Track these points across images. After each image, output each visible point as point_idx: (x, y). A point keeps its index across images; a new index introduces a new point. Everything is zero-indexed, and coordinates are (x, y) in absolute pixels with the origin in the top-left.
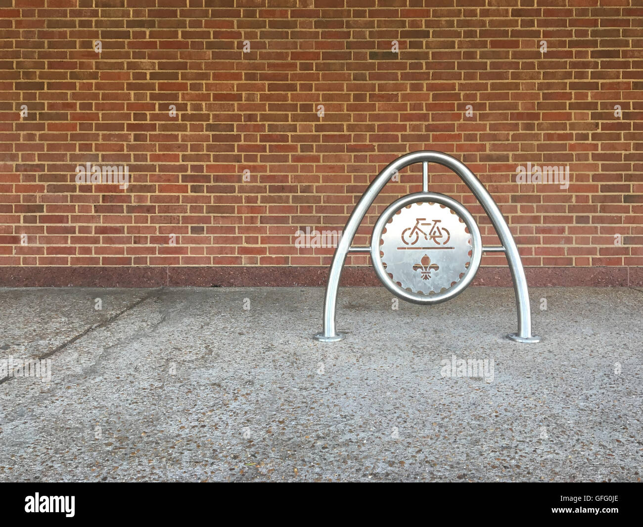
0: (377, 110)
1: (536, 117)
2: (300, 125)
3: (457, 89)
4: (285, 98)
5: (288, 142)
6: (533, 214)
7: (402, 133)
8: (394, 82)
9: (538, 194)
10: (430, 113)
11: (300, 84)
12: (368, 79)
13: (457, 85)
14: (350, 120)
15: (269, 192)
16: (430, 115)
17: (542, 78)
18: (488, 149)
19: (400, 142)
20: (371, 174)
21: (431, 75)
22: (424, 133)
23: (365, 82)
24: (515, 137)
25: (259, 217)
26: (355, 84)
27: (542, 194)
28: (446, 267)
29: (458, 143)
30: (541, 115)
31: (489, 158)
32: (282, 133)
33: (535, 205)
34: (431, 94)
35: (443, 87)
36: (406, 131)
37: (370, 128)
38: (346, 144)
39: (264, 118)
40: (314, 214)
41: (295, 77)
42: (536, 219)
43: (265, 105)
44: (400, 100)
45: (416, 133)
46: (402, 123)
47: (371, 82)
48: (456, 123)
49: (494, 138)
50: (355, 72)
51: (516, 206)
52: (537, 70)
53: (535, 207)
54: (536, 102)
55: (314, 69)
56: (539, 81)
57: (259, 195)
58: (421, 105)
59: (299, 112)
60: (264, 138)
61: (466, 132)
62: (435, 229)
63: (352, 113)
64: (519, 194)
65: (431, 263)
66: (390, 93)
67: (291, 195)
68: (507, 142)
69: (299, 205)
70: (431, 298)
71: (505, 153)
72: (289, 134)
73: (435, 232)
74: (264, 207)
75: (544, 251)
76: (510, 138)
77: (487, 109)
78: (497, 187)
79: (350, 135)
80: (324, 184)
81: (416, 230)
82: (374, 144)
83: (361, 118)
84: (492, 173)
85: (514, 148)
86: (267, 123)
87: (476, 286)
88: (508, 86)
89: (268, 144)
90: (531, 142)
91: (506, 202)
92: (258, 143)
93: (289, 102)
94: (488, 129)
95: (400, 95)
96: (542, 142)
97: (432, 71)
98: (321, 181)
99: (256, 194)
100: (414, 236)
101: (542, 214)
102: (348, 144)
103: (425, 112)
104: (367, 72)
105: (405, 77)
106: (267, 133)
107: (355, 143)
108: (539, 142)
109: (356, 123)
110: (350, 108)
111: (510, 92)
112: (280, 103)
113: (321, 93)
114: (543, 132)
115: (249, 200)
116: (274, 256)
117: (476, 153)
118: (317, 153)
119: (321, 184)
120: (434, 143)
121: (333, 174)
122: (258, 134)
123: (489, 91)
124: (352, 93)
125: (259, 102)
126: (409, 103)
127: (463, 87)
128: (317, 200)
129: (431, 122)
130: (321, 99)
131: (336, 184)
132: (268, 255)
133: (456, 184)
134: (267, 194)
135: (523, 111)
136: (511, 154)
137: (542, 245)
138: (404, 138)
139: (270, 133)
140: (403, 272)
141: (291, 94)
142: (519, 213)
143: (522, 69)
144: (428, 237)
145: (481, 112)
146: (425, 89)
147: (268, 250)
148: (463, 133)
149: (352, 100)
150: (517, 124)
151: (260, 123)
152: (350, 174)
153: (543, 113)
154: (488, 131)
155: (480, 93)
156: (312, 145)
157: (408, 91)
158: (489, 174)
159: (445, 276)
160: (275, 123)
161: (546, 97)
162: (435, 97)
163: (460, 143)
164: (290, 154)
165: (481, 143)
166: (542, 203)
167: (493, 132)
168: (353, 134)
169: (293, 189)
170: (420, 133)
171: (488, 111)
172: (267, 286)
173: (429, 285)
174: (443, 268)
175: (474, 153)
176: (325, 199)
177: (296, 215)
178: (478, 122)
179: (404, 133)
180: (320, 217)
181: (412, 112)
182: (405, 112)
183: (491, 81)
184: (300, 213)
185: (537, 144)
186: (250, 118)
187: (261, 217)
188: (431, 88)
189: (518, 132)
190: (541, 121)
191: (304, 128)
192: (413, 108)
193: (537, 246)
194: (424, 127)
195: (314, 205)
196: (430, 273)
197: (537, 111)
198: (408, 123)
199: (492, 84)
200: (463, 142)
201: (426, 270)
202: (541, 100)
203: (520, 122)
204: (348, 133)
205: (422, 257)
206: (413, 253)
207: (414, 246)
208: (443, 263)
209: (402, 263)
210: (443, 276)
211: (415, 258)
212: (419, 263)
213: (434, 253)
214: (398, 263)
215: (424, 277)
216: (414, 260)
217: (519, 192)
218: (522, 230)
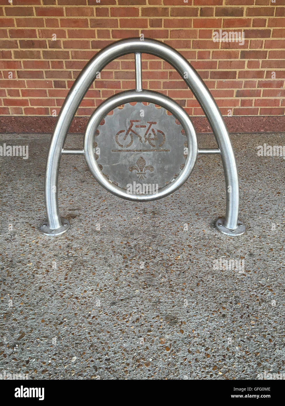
6: (258, 70)
9: (265, 50)
15: (21, 47)
20: (114, 29)
25: (16, 72)
27: (269, 50)
28: (161, 168)
31: (225, 12)
33: (261, 60)
40: (65, 69)
42: (259, 74)
51: (244, 62)
53: (261, 62)
57: (12, 50)
62: (150, 131)
64: (248, 50)
65: (146, 165)
67: (41, 50)
69: (50, 60)
71: (240, 6)
73: (150, 134)
74: (19, 62)
75: (263, 102)
78: (229, 43)
80: (70, 39)
81: (130, 132)
91: (235, 58)
98: (67, 36)
99: (9, 50)
100: (129, 138)
101: (266, 70)
115: (3, 55)
116: (35, 107)
117: (213, 6)
118: (59, 6)
119: (67, 39)
121: (78, 29)
128: (66, 55)
131: (82, 39)
132: (30, 106)
133: (192, 40)
134: (19, 49)
136: (245, 7)
137: (261, 98)
140: (119, 173)
142: (246, 69)
144: (143, 139)
147: (29, 102)
152: (93, 29)
159: (160, 176)
164: (34, 6)
166: (267, 59)
169: (42, 44)
172: (34, 133)
174: (158, 169)
175: (210, 6)
176: (73, 55)
177: (49, 70)
180: (70, 72)
184: (52, 68)
187: (18, 71)
193: (257, 98)
195: (64, 60)
196: (145, 174)
201: (142, 171)
205: (137, 159)
206: (129, 155)
207: (129, 148)
208: (158, 164)
209: (118, 164)
210: (158, 176)
211: (131, 160)
212: (134, 164)
213: (150, 155)
214: (114, 165)
215: (140, 177)
216: (129, 162)
217: (249, 48)
218: (246, 84)
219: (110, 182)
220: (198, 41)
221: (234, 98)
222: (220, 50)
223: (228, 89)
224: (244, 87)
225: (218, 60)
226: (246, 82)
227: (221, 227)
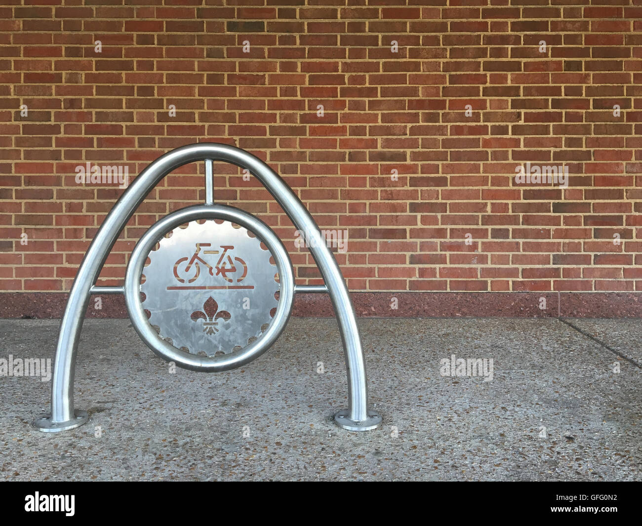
0: (238, 95)
1: (441, 105)
2: (137, 113)
3: (340, 70)
4: (118, 79)
5: (122, 134)
6: (437, 227)
7: (271, 124)
8: (259, 60)
9: (444, 201)
10: (306, 99)
11: (138, 62)
12: (225, 55)
13: (340, 64)
14: (202, 108)
15: (98, 198)
16: (307, 103)
17: (448, 56)
18: (379, 145)
19: (268, 136)
20: (231, 175)
21: (307, 52)
22: (298, 124)
23: (222, 60)
24: (413, 131)
25: (85, 230)
26: (209, 62)
27: (449, 202)
28: (241, 315)
29: (342, 137)
30: (447, 102)
31: (382, 157)
32: (114, 123)
33: (439, 215)
34: (307, 75)
35: (321, 67)
36: (276, 122)
37: (230, 118)
38: (198, 137)
39: (90, 104)
41: (130, 53)
42: (440, 233)
43: (91, 87)
44: (267, 82)
45: (289, 124)
46: (271, 112)
47: (229, 60)
48: (339, 112)
49: (387, 131)
50: (208, 46)
51: (416, 216)
52: (442, 46)
53: (439, 217)
54: (441, 86)
55: (156, 42)
56: (445, 60)
57: (85, 202)
58: (294, 89)
59: (136, 96)
60: (90, 130)
61: (352, 125)
62: (225, 259)
63: (205, 99)
64: (419, 201)
65: (219, 310)
66: (255, 74)
68: (403, 137)
70: (216, 361)
71: (402, 150)
72: (124, 124)
73: (224, 263)
74: (91, 217)
75: (452, 272)
76: (408, 132)
77: (379, 94)
78: (392, 192)
79: (204, 126)
81: (196, 260)
82: (235, 137)
83: (219, 105)
84: (384, 176)
85: (413, 144)
86: (94, 111)
87: (365, 317)
88: (406, 67)
89: (95, 137)
90: (435, 137)
91: (402, 212)
92: (83, 136)
93: (124, 84)
94: (379, 120)
95: (267, 76)
96: (449, 137)
97: (309, 46)
99: (81, 201)
100: (193, 269)
101: (449, 227)
102: (201, 137)
103: (299, 98)
104: (225, 47)
105: (273, 53)
106: (94, 123)
107: (209, 137)
108: (444, 137)
109: (211, 111)
110: (203, 92)
111: (408, 73)
112: (111, 85)
113: (165, 73)
114: (449, 124)
115: (70, 207)
117: (365, 150)
118: (160, 149)
120: (311, 137)
122: (83, 124)
123: (381, 72)
124: (205, 73)
125: (84, 84)
126: (278, 87)
127: (347, 67)
129: (307, 112)
130: (165, 80)
133: (339, 189)
134: (95, 200)
135: (424, 98)
136: (408, 151)
137: (448, 265)
138: (274, 131)
139: (99, 123)
140: (176, 324)
141: (126, 74)
142: (419, 225)
143: (423, 45)
144: (215, 271)
145: (371, 99)
146: (299, 69)
148: (348, 125)
149: (205, 82)
150: (417, 115)
151: (86, 110)
153: (450, 101)
154: (380, 123)
155: (370, 76)
156: (154, 139)
157: (278, 72)
158: (382, 176)
159: (240, 329)
160: (105, 110)
161: (453, 80)
162: (313, 80)
163: (345, 137)
164: (125, 149)
165: (371, 137)
166: (448, 213)
167: (387, 124)
168: (207, 125)
170: (294, 125)
171: (379, 98)
173: (215, 342)
174: (236, 317)
175: (362, 150)
177: (133, 227)
178: (367, 112)
179: (273, 124)
181: (283, 98)
182: (274, 98)
183: (384, 60)
184: (139, 224)
185: (443, 140)
186: (72, 104)
187: (87, 229)
188: (306, 68)
189: (418, 124)
190: (447, 111)
191: (143, 117)
192: (285, 93)
193: (442, 266)
194: (298, 118)
196: (216, 324)
197: (441, 98)
198: (278, 112)
199: (385, 64)
200: (348, 137)
201: (211, 319)
202: (448, 85)
203: (421, 112)
204: (201, 124)
205: (205, 300)
206: (192, 295)
207: (192, 284)
208: (237, 309)
209: (175, 310)
210: (237, 328)
211: (194, 303)
212: (200, 309)
213: (224, 294)
214: (168, 310)
215: (208, 330)
216: (192, 305)
217: (420, 199)
218: (423, 246)
219: (160, 339)
220: (348, 190)
221: (408, 265)
222: (379, 201)
223: (397, 253)
224: (421, 250)
225: (378, 215)
226: (422, 243)
227: (341, 420)
